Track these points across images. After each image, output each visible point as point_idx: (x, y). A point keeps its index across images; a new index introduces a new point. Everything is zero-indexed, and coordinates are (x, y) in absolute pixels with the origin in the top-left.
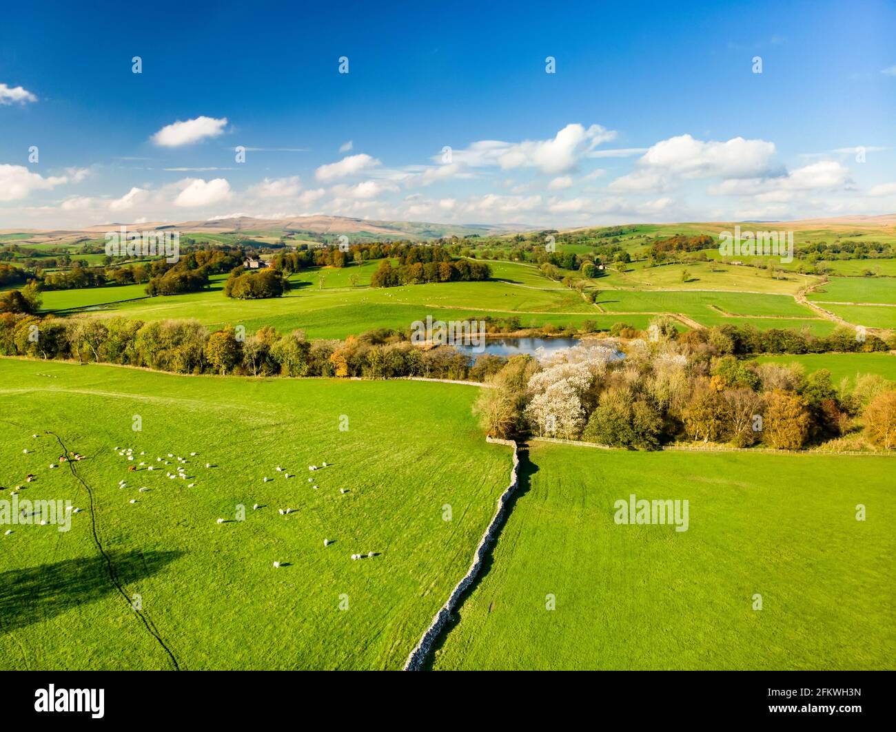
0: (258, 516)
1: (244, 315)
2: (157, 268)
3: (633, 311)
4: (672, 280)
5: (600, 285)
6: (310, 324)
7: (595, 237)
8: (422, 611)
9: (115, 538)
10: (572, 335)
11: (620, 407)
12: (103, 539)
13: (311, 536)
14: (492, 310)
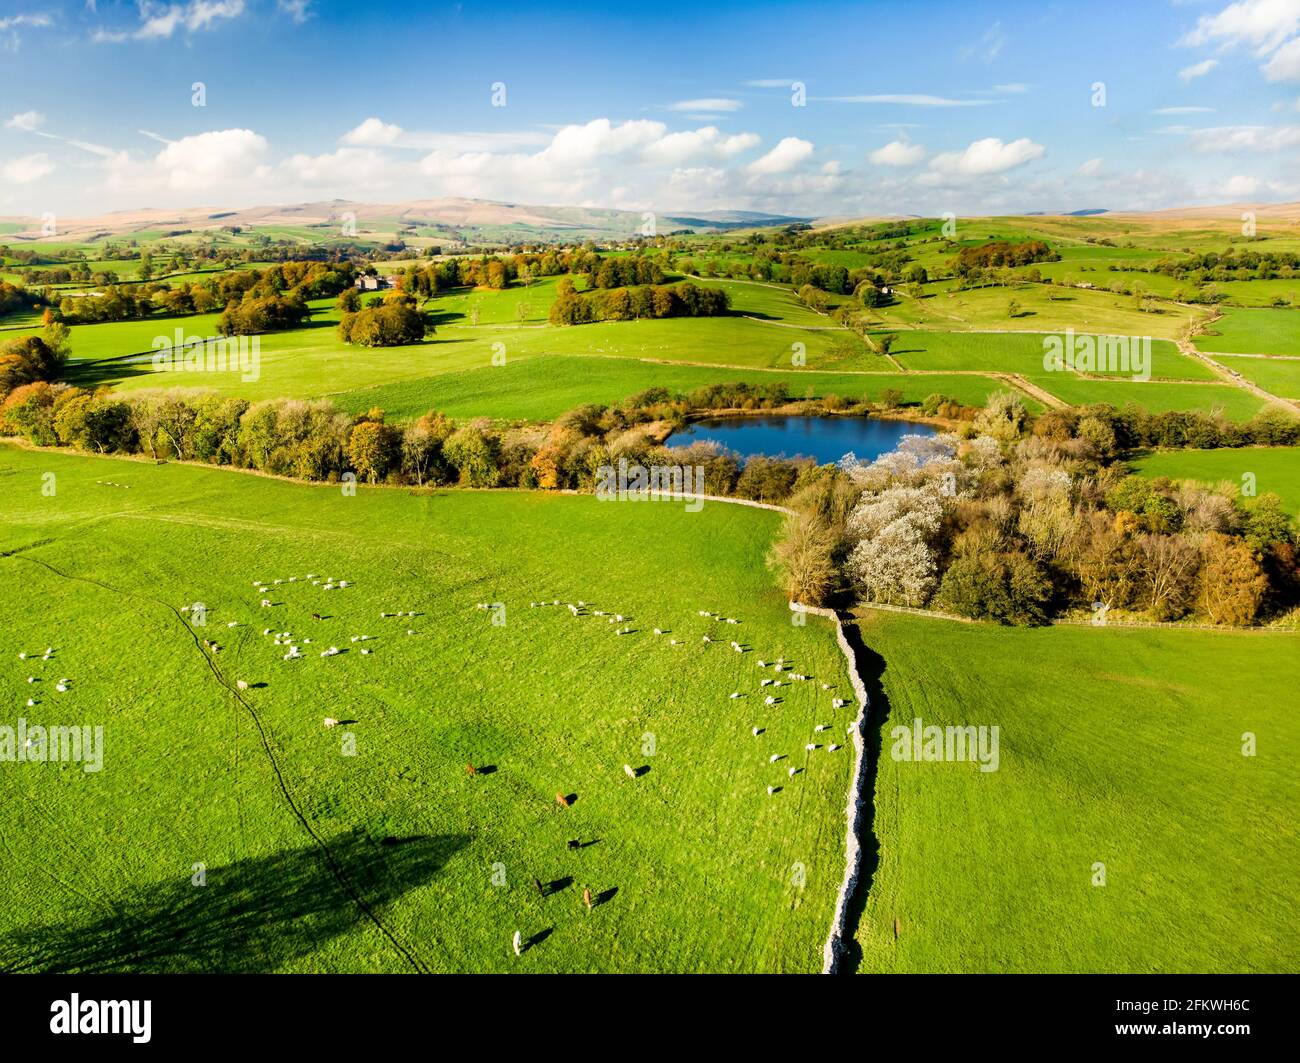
0: (511, 760)
1: (378, 377)
2: (227, 289)
3: (947, 369)
4: (991, 313)
5: (889, 319)
6: (478, 392)
7: (869, 238)
8: (799, 936)
9: (320, 804)
10: (867, 412)
11: (990, 561)
12: (303, 806)
13: (598, 796)
14: (739, 367)
